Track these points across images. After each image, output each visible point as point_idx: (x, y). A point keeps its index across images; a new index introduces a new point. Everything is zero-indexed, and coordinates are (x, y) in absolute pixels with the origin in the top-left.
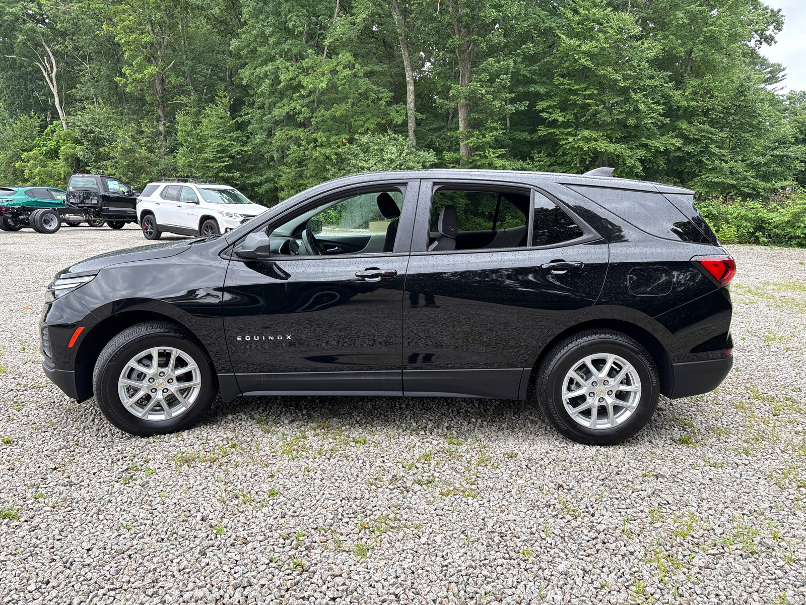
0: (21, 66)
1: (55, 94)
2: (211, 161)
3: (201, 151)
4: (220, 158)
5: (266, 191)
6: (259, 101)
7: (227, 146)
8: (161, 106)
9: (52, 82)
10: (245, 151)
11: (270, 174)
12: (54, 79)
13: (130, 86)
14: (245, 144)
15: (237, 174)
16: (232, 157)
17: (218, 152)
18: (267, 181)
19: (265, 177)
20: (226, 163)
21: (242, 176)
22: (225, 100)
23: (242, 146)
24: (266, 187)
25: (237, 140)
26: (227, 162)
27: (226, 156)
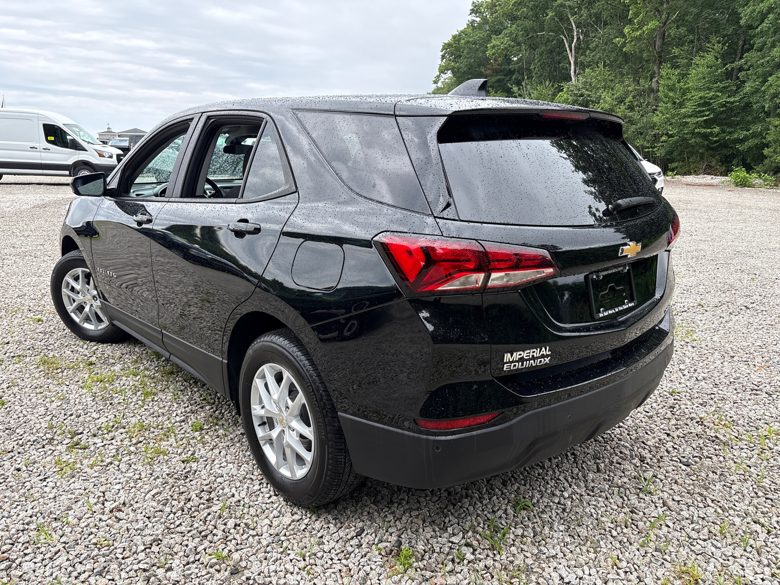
0: (548, 40)
1: (572, 62)
2: (690, 116)
3: (681, 105)
4: (700, 112)
5: (750, 149)
6: (758, 42)
7: (711, 99)
8: (658, 62)
9: (571, 51)
10: (732, 103)
11: (758, 128)
12: (573, 49)
13: (628, 45)
14: (734, 93)
15: (717, 130)
16: (712, 110)
17: (699, 105)
18: (754, 135)
19: (751, 132)
20: (705, 118)
21: (723, 131)
22: (716, 46)
23: (729, 97)
24: (751, 143)
25: (723, 90)
26: (707, 116)
27: (708, 110)
